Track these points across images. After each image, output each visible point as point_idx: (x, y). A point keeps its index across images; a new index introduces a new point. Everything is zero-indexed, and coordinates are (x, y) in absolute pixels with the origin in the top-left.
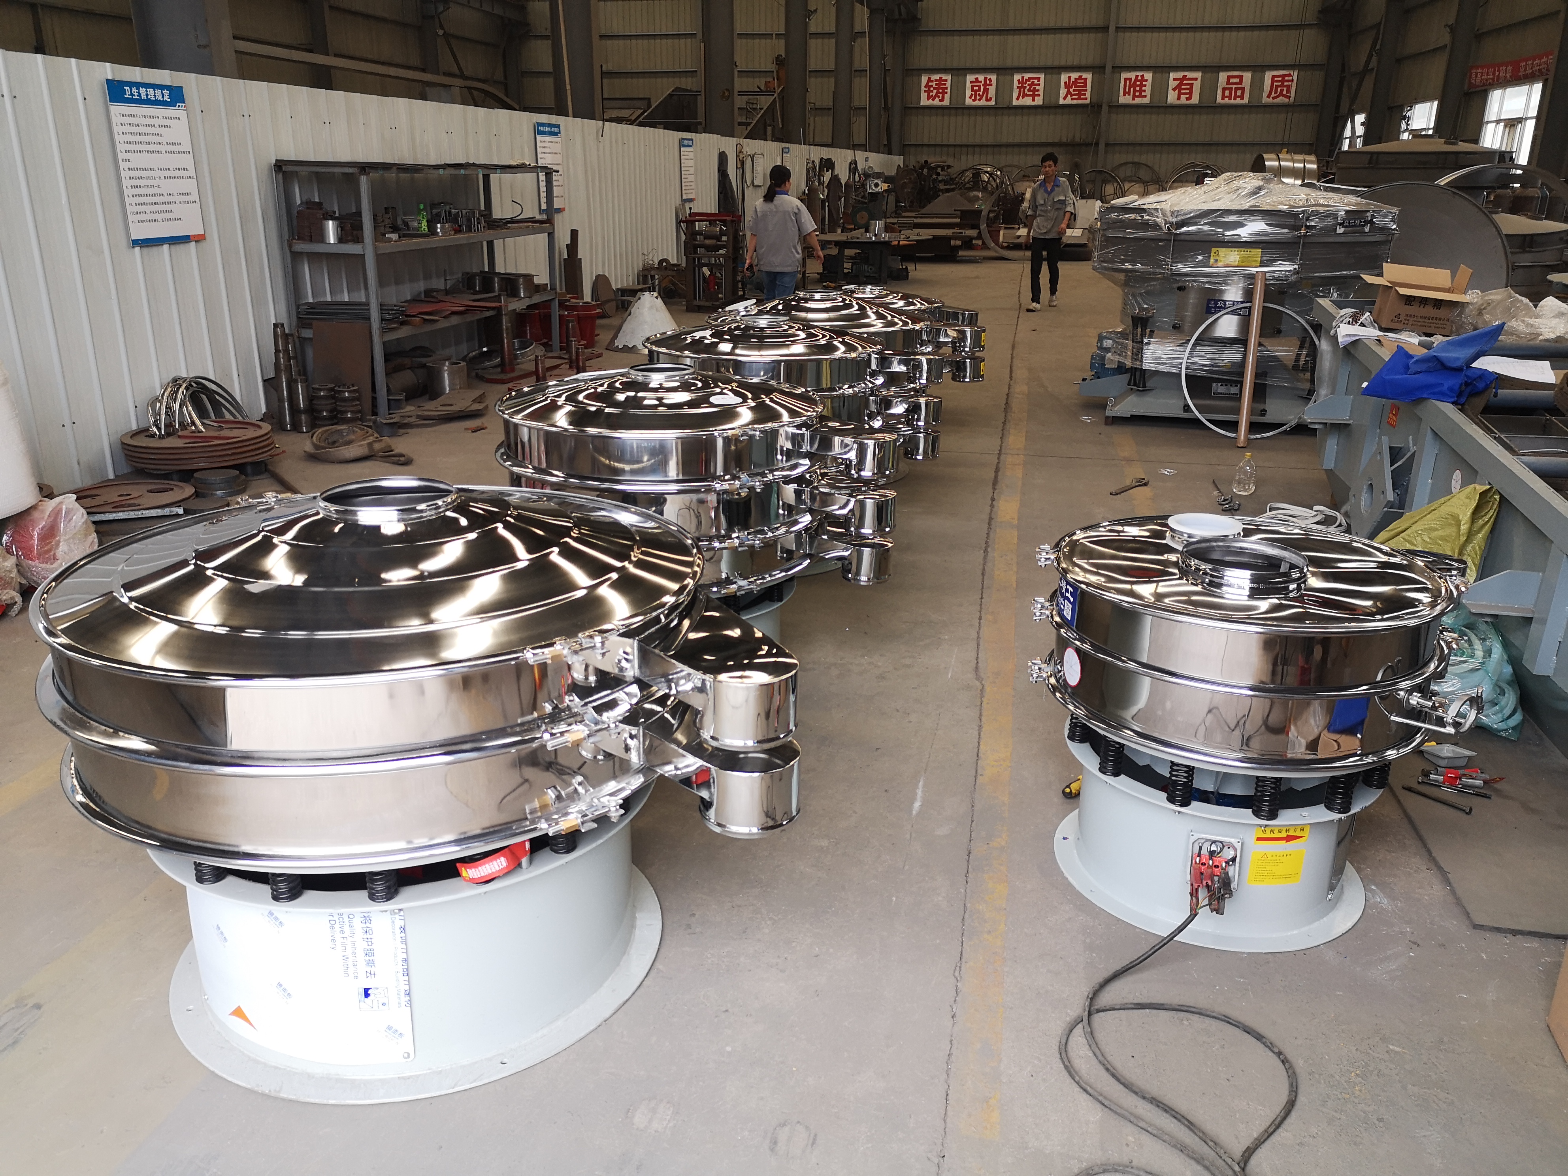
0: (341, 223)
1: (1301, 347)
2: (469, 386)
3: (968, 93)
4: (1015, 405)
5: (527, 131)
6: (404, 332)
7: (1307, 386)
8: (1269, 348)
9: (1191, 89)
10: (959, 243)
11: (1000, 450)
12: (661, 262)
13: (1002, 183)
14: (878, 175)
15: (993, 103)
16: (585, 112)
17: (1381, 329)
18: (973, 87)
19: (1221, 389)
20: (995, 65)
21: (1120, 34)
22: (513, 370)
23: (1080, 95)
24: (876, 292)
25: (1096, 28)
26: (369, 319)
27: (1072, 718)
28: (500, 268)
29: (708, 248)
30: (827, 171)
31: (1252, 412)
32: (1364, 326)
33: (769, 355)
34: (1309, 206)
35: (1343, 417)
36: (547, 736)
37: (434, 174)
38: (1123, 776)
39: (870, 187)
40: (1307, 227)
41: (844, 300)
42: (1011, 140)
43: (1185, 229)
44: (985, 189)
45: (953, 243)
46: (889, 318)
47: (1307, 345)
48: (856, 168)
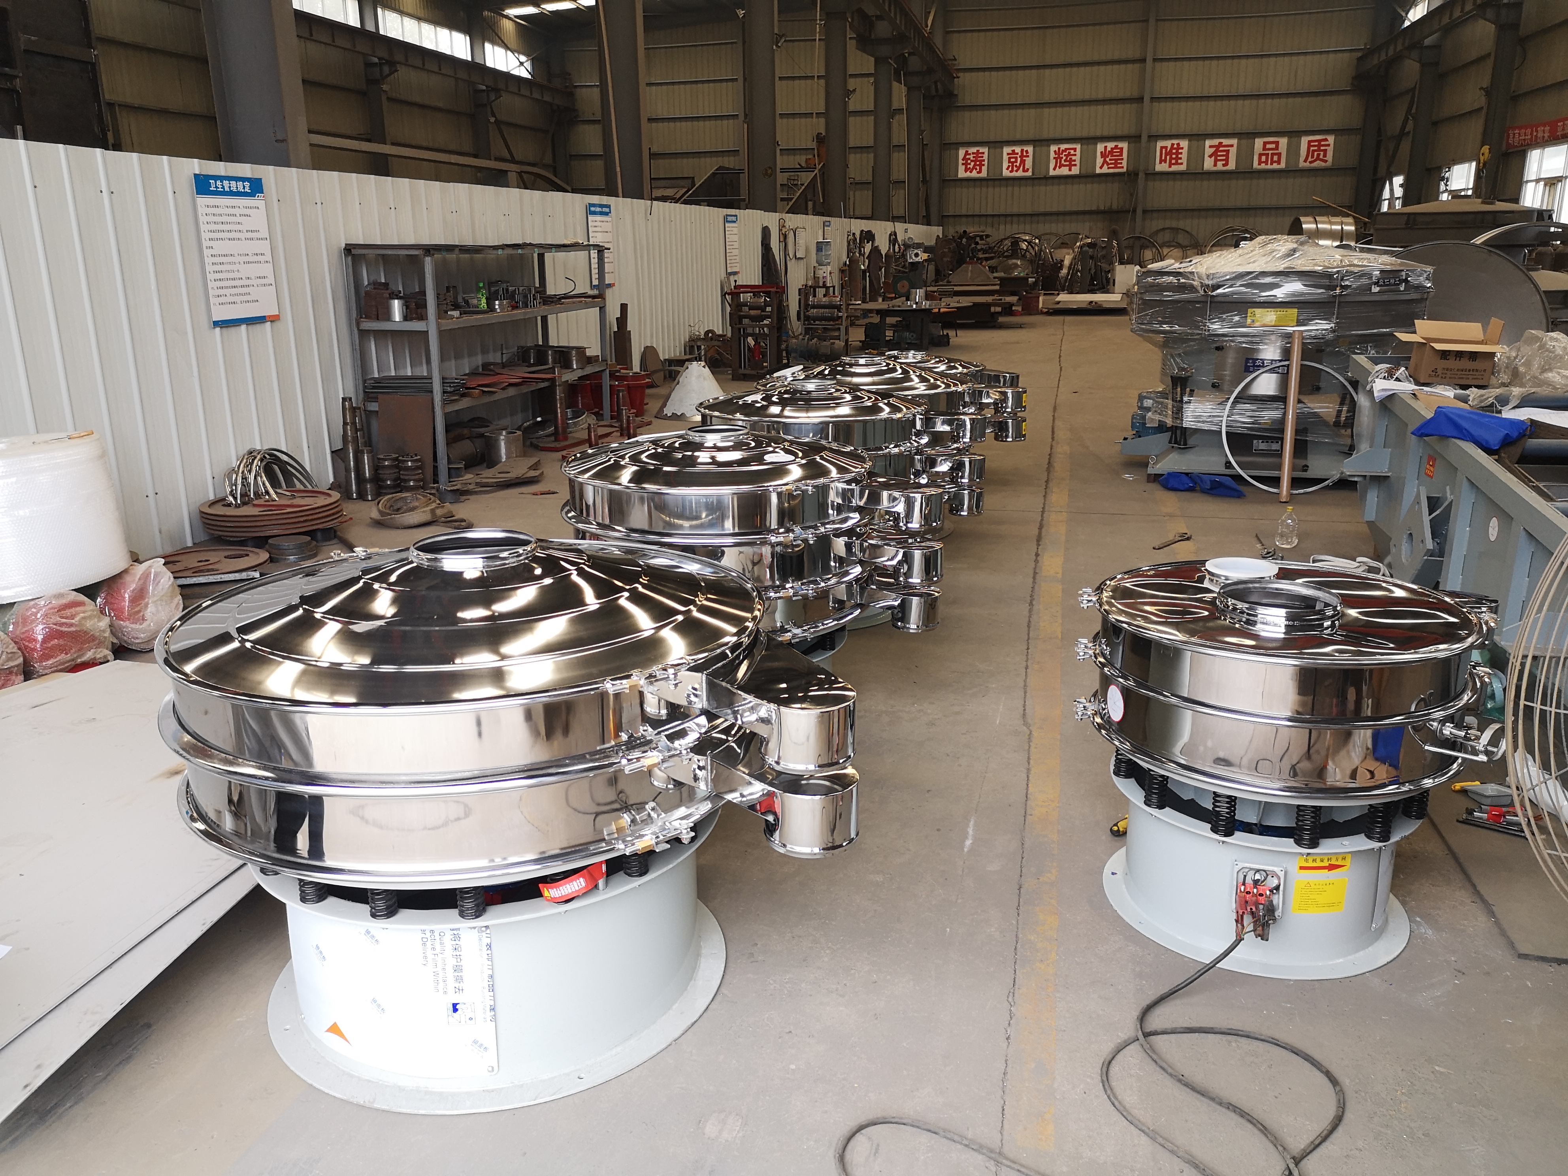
0: (406, 302)
1: (1342, 404)
2: (524, 455)
3: (1005, 164)
4: (1057, 465)
5: (580, 213)
6: (465, 403)
7: (1349, 442)
8: (1309, 405)
9: (1227, 156)
10: (999, 309)
11: (1043, 508)
12: (707, 333)
13: (1041, 250)
14: (918, 246)
15: (1029, 174)
16: (635, 192)
17: (1417, 383)
18: (1010, 158)
19: (1262, 446)
20: (1031, 136)
21: (1154, 104)
22: (566, 439)
23: (1116, 165)
24: (919, 358)
25: (1131, 99)
26: (432, 392)
27: (1118, 754)
28: (553, 342)
29: (753, 319)
30: (868, 242)
31: (1294, 468)
32: (1400, 381)
33: (816, 417)
34: (1343, 267)
35: (1382, 469)
36: (624, 762)
37: (492, 254)
38: (1167, 809)
39: (911, 257)
40: (1342, 287)
41: (888, 365)
42: (1048, 209)
43: (1220, 291)
44: (1023, 257)
45: (993, 309)
46: (932, 381)
47: (1347, 401)
48: (896, 240)
